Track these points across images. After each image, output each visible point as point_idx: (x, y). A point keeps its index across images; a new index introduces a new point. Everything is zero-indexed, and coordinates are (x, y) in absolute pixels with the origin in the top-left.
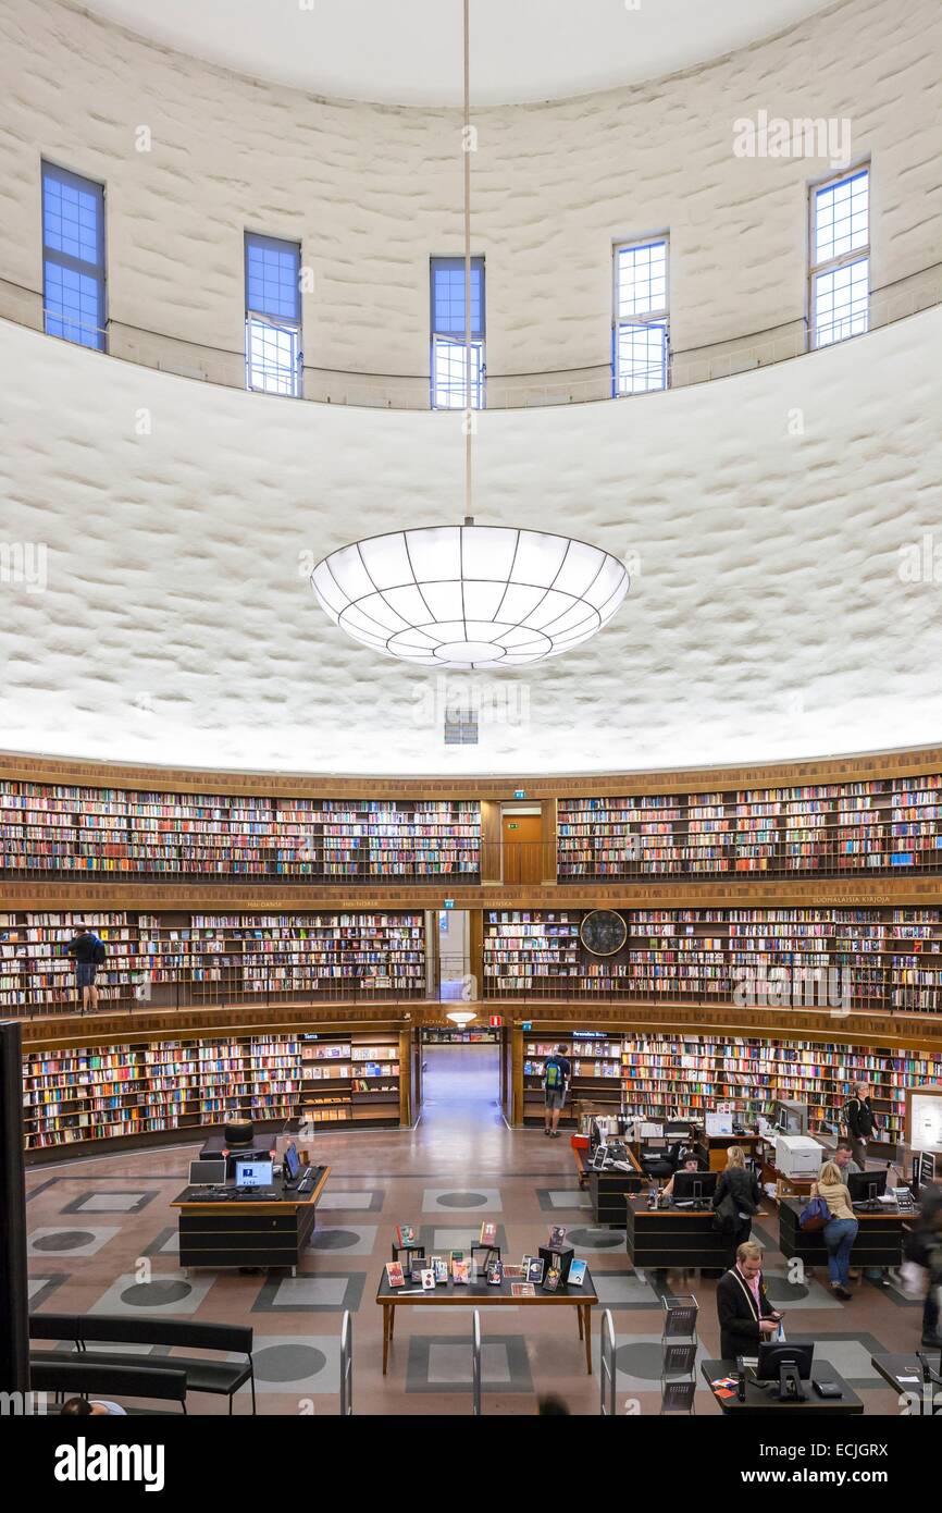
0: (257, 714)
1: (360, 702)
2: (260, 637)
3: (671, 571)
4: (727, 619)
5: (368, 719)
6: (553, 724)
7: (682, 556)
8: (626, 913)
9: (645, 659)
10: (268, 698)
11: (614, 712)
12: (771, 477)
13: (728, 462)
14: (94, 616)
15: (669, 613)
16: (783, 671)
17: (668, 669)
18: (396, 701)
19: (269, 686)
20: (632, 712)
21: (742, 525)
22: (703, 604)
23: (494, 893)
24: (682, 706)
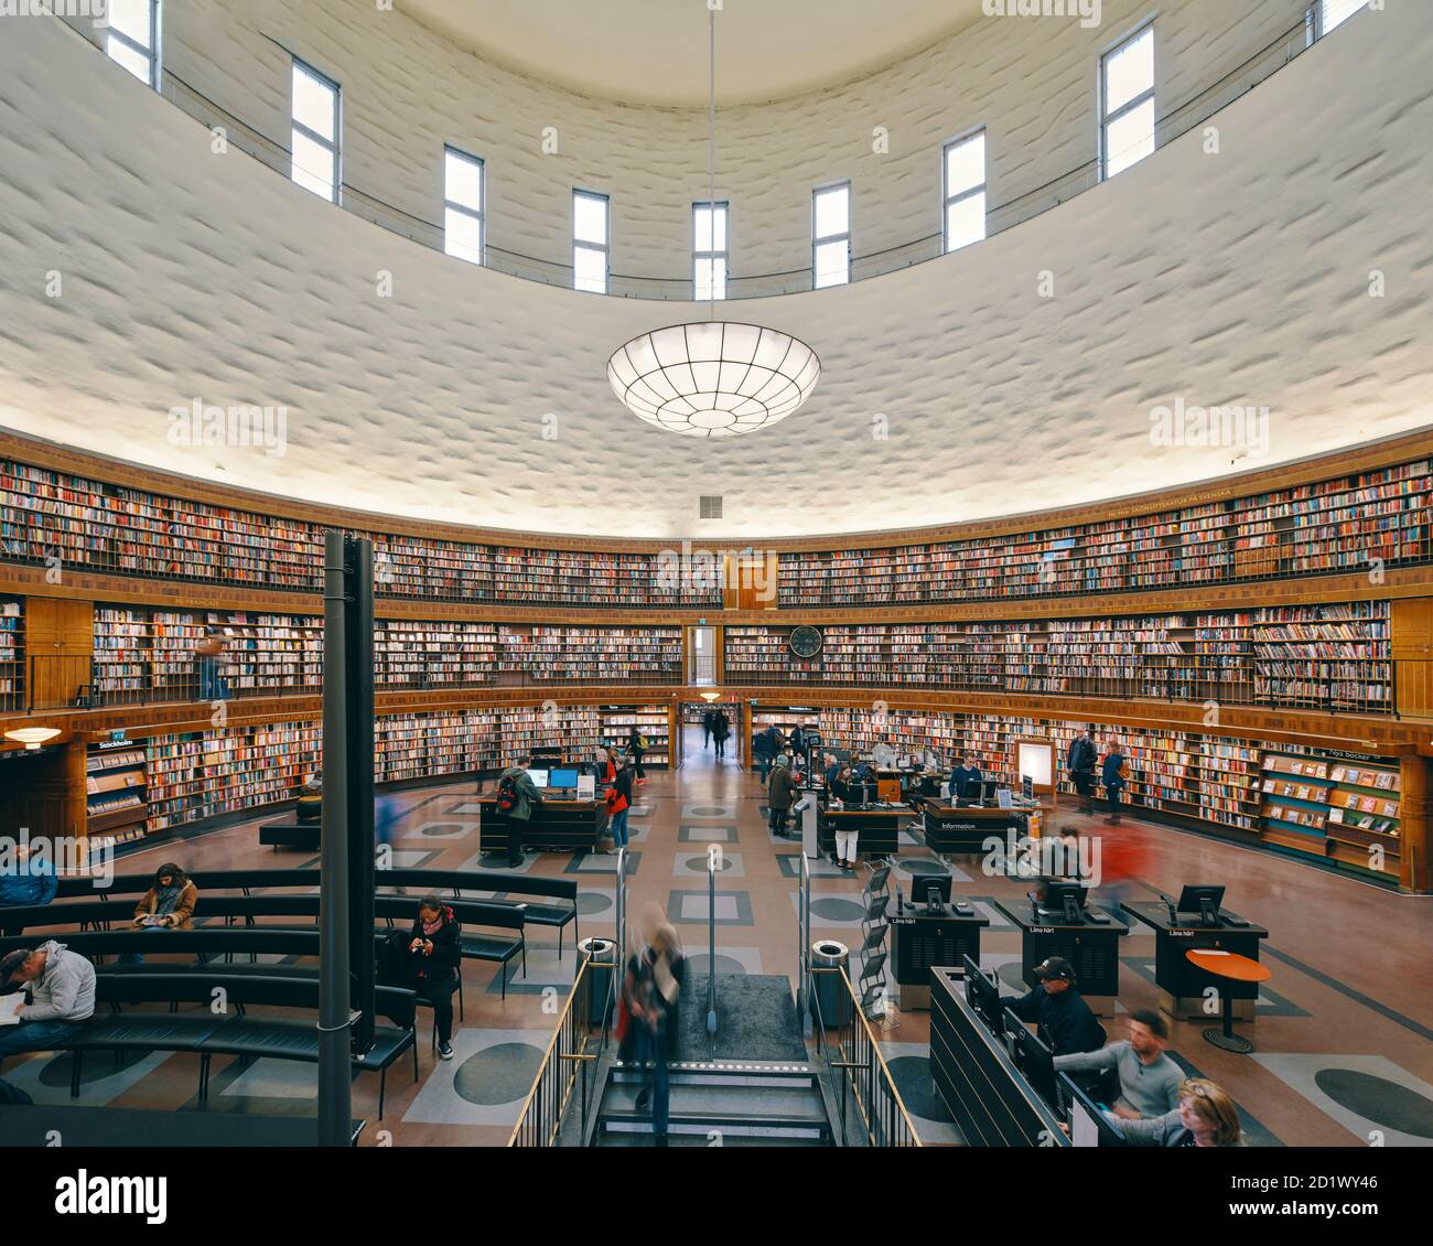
0: (579, 498)
1: (644, 491)
2: (580, 449)
5: (651, 502)
6: (772, 505)
7: (859, 392)
8: (821, 628)
9: (834, 461)
10: (585, 488)
11: (813, 496)
12: (919, 338)
13: (889, 330)
14: (473, 434)
15: (851, 430)
16: (926, 466)
17: (849, 467)
18: (669, 490)
19: (586, 480)
20: (825, 496)
21: (899, 371)
23: (732, 615)
24: (859, 491)
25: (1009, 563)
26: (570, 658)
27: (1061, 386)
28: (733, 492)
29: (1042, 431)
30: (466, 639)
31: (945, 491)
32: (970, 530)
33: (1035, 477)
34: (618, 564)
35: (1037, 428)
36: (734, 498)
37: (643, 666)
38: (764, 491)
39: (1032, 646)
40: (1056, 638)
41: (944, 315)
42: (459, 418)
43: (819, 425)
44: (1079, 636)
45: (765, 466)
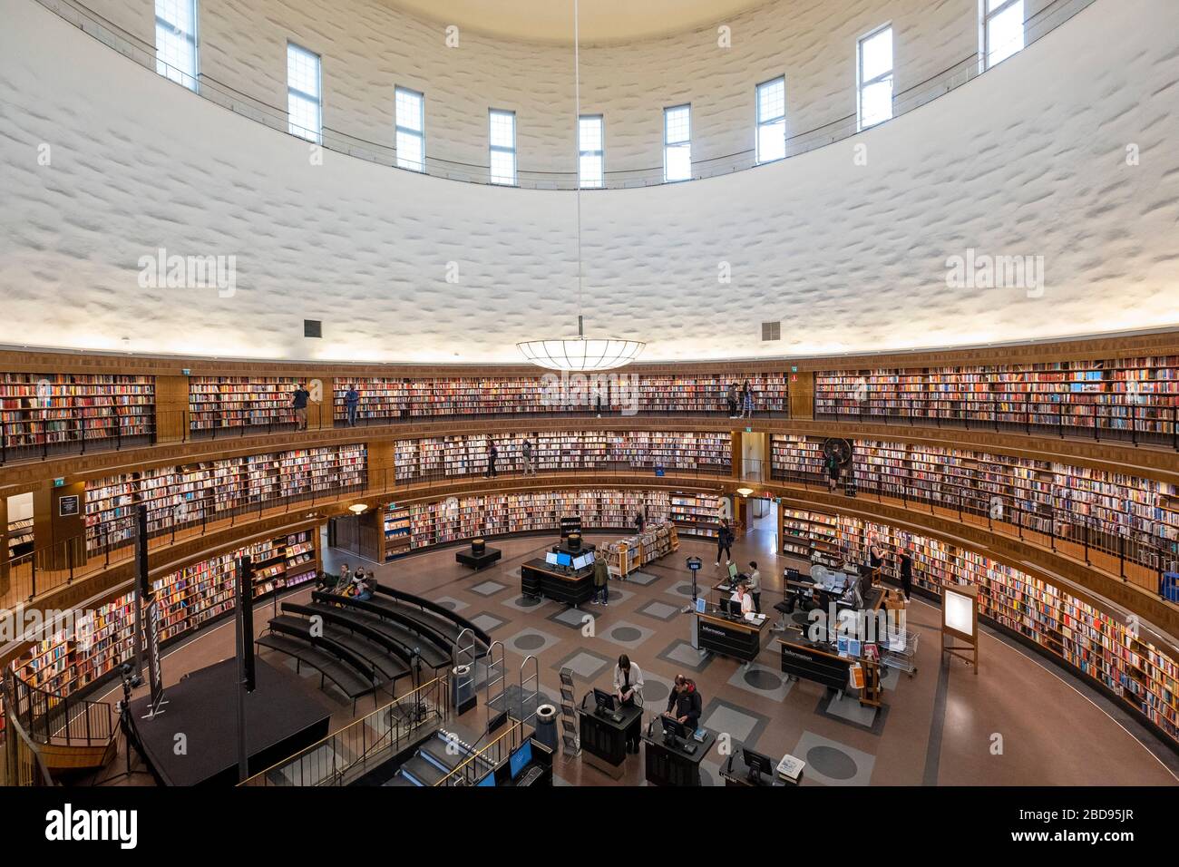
0: (669, 334)
1: (718, 323)
2: (670, 298)
3: (893, 230)
4: (926, 256)
5: (723, 331)
6: (822, 327)
7: (899, 220)
8: (851, 441)
9: (877, 285)
10: (674, 326)
11: (857, 317)
12: (954, 162)
13: (927, 157)
15: (890, 256)
17: (890, 290)
18: (737, 321)
19: (674, 320)
20: (868, 317)
21: (936, 195)
22: (912, 248)
24: (898, 312)
25: (1034, 390)
26: (657, 452)
27: (1096, 201)
28: (789, 318)
29: (1076, 251)
30: (587, 440)
31: (981, 311)
32: (997, 354)
33: (1069, 300)
34: (696, 381)
35: (1071, 247)
36: (790, 322)
37: (709, 461)
38: (817, 315)
39: (1039, 484)
40: (1060, 481)
41: (978, 136)
42: (587, 293)
43: (862, 253)
44: (1083, 482)
45: (817, 293)
